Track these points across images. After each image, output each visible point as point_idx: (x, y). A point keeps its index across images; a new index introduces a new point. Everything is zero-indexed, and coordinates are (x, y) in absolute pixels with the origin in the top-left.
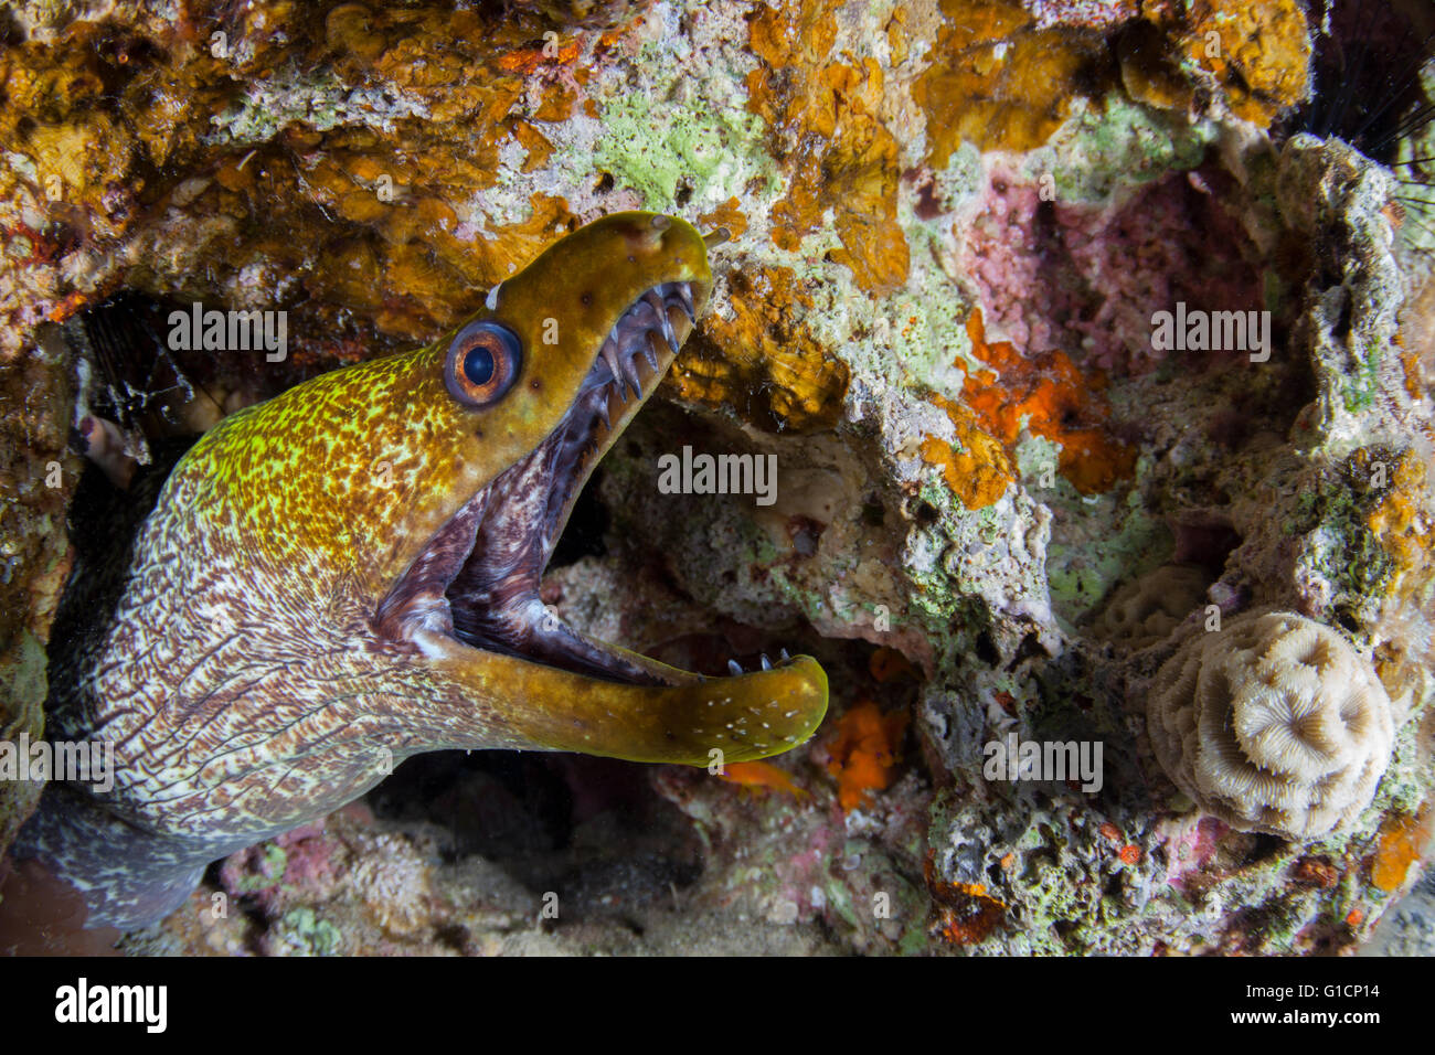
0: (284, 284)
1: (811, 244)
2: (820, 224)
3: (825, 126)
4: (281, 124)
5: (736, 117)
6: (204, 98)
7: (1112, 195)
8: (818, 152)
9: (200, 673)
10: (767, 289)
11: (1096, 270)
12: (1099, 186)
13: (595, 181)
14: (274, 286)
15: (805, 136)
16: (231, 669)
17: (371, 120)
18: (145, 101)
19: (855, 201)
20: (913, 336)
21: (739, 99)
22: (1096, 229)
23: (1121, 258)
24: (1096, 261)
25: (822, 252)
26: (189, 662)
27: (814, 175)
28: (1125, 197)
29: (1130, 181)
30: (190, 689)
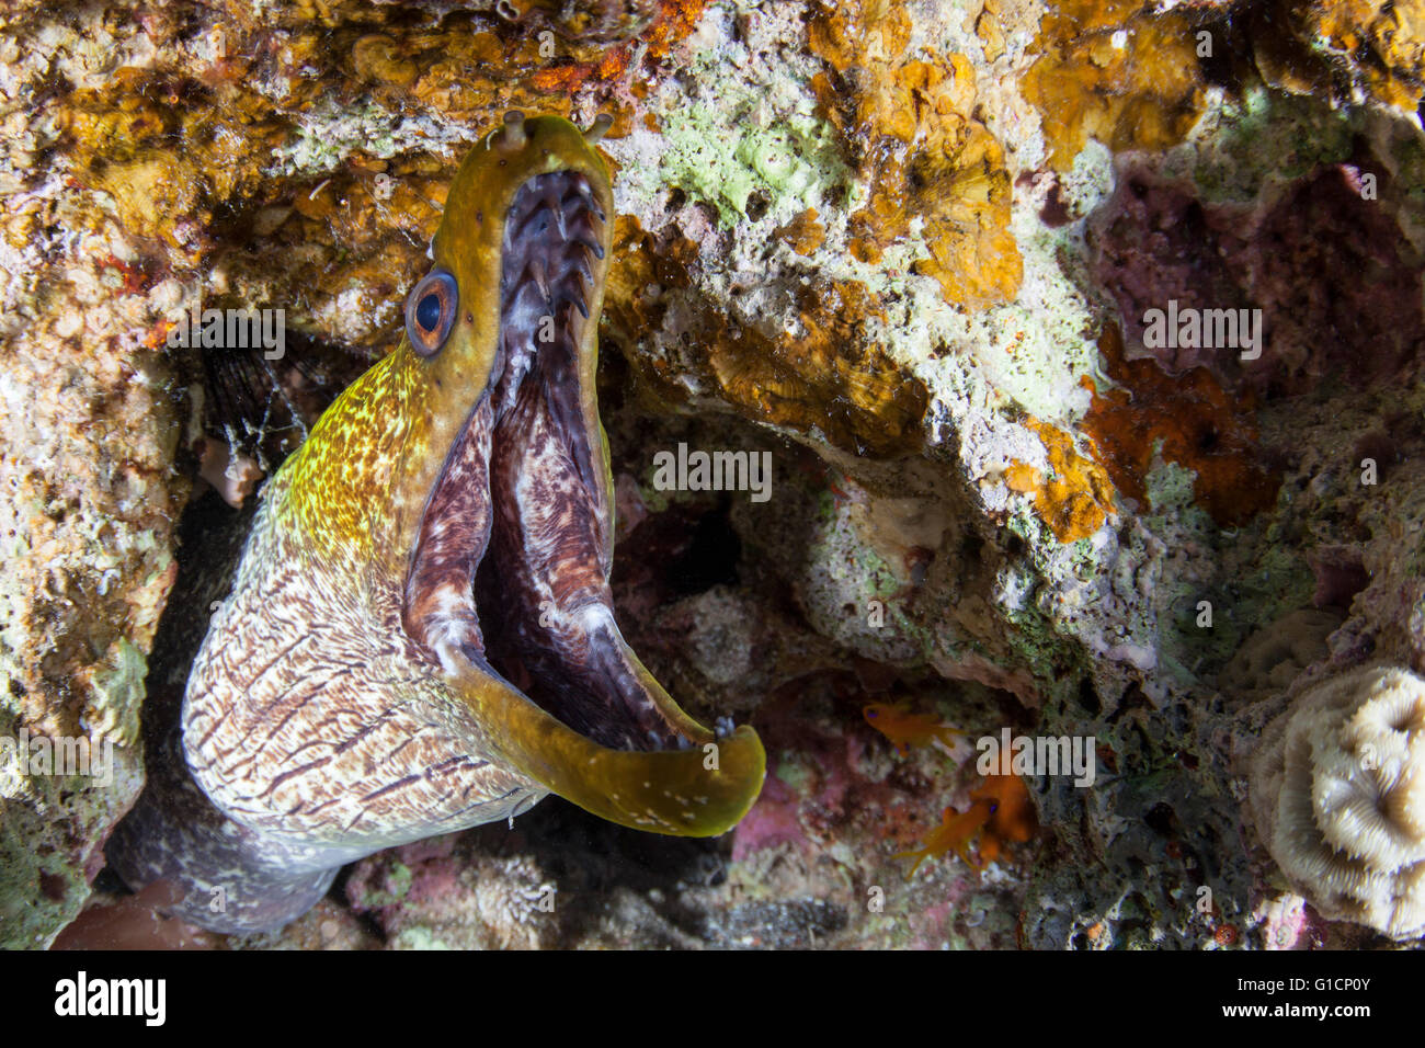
0: (382, 310)
1: (894, 256)
2: (906, 234)
3: (903, 129)
4: (343, 154)
5: (804, 123)
6: (260, 132)
7: (1260, 195)
8: (899, 156)
9: (271, 674)
10: (837, 304)
11: (1251, 278)
12: (1246, 184)
13: (665, 197)
14: (372, 311)
15: (878, 140)
16: (300, 670)
17: (429, 145)
18: (207, 136)
19: (956, 208)
20: (1020, 353)
21: (806, 105)
22: (1248, 232)
23: (1276, 265)
24: (1250, 268)
25: (907, 263)
26: (261, 662)
27: (897, 181)
28: (1275, 197)
29: (1279, 178)
30: (260, 691)
